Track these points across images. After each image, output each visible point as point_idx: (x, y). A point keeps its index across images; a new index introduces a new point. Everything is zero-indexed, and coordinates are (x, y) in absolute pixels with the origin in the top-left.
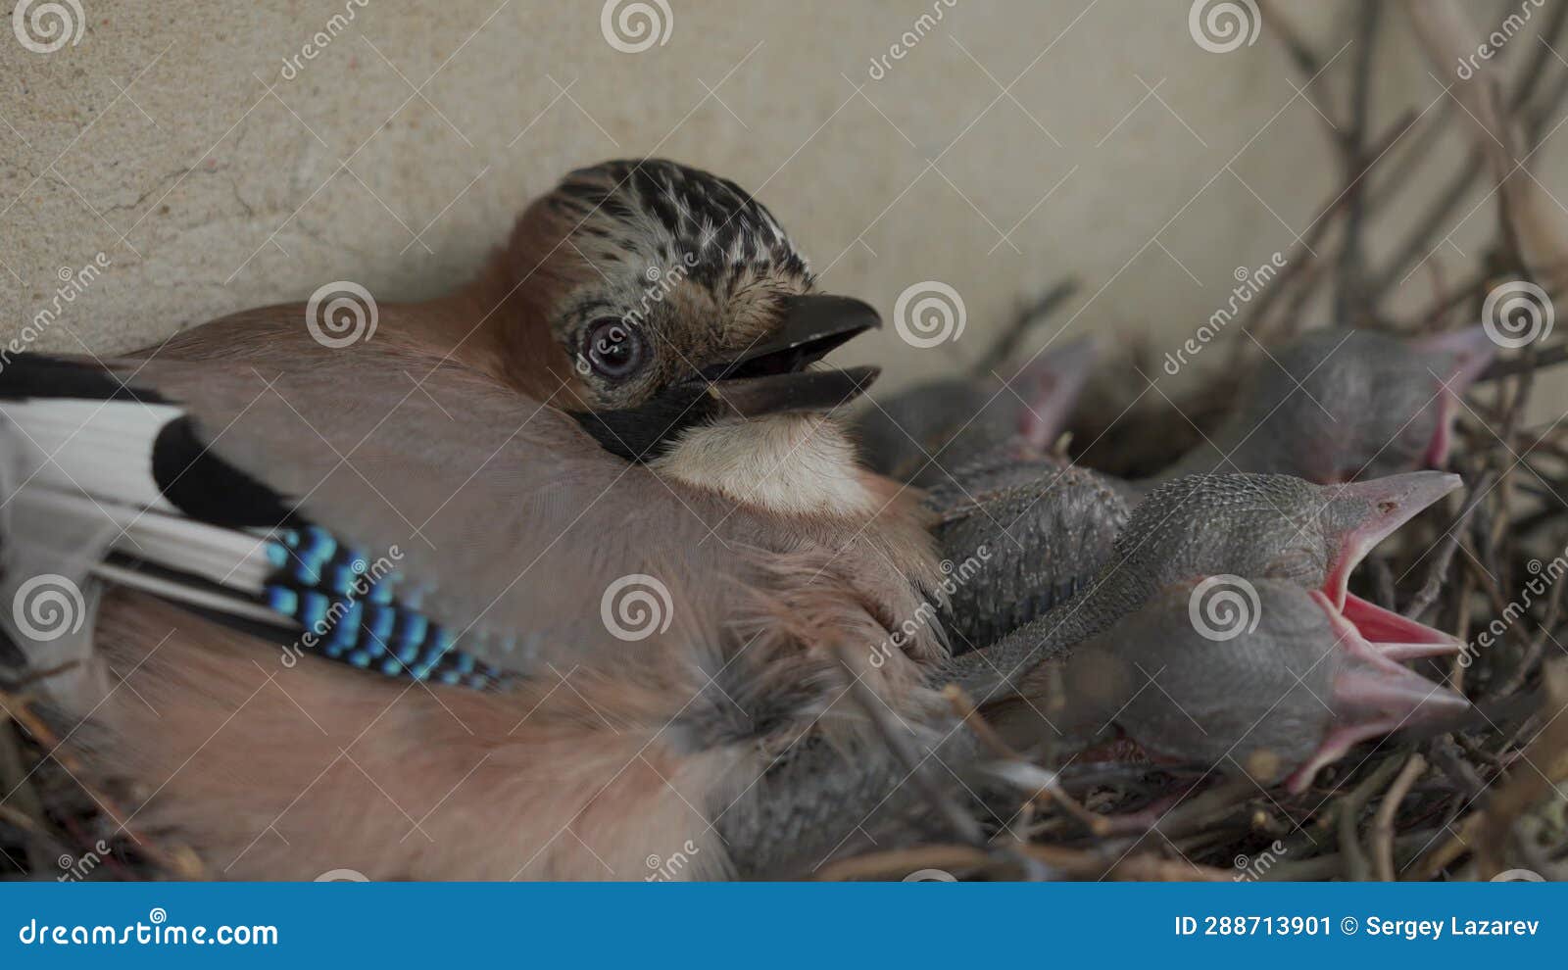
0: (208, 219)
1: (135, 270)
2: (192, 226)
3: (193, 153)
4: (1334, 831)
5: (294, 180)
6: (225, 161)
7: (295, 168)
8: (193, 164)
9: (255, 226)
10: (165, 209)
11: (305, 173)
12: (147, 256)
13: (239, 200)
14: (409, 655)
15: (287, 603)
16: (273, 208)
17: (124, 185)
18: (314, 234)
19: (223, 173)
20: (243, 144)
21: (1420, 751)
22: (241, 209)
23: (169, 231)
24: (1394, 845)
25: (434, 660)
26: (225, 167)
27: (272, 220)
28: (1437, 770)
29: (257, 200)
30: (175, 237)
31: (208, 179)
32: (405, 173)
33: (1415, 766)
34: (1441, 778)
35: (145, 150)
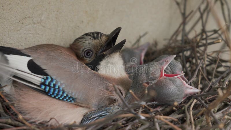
0: (29, 25)
1: (19, 31)
2: (27, 25)
3: (27, 15)
4: (184, 110)
5: (41, 19)
6: (31, 16)
7: (41, 17)
8: (26, 17)
9: (35, 25)
10: (23, 23)
11: (42, 18)
12: (20, 29)
13: (33, 22)
14: (59, 96)
15: (43, 87)
16: (38, 23)
17: (17, 20)
18: (44, 27)
19: (31, 18)
20: (34, 14)
21: (196, 99)
22: (33, 23)
23: (23, 26)
24: (193, 112)
25: (63, 97)
26: (31, 17)
27: (38, 25)
28: (198, 101)
29: (36, 22)
30: (24, 27)
31: (29, 19)
32: (56, 18)
33: (195, 101)
34: (198, 103)
35: (20, 15)
